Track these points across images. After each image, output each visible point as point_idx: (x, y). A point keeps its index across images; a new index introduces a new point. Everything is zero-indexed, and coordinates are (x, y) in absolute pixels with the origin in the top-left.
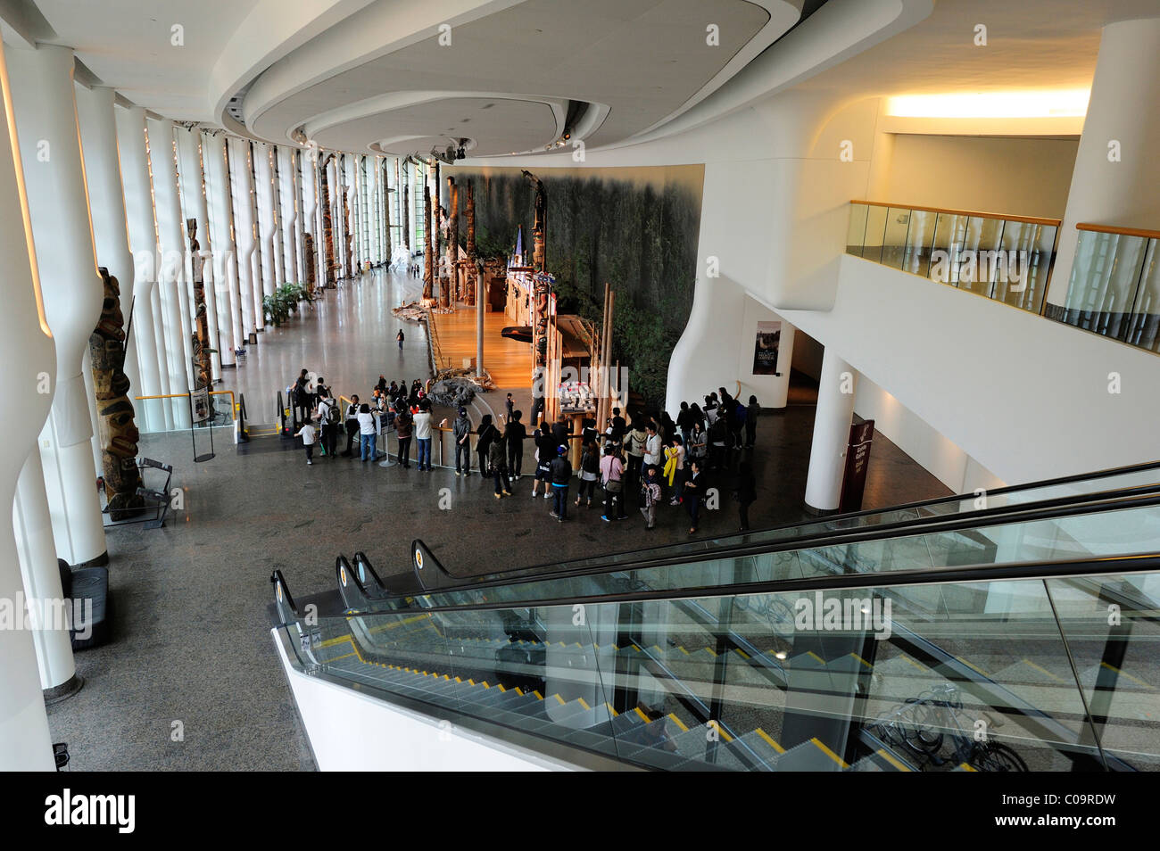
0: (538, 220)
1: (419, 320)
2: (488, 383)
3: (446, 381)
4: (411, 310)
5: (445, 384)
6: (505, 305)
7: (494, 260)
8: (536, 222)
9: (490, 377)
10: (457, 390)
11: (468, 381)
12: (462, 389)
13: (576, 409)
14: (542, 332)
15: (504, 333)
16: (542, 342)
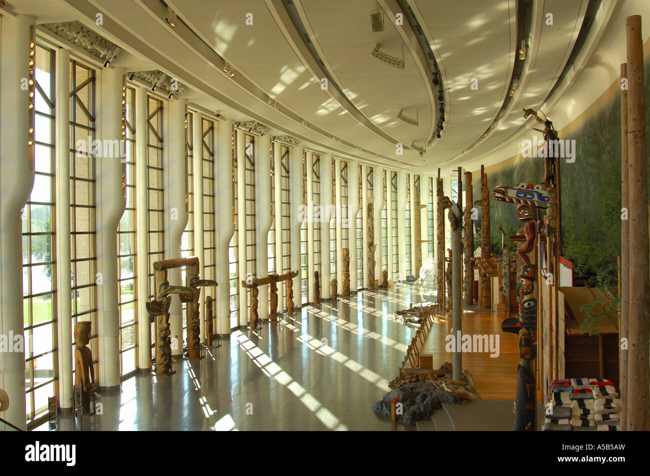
11: (436, 387)
12: (424, 398)
14: (526, 289)
15: (505, 326)
16: (526, 309)
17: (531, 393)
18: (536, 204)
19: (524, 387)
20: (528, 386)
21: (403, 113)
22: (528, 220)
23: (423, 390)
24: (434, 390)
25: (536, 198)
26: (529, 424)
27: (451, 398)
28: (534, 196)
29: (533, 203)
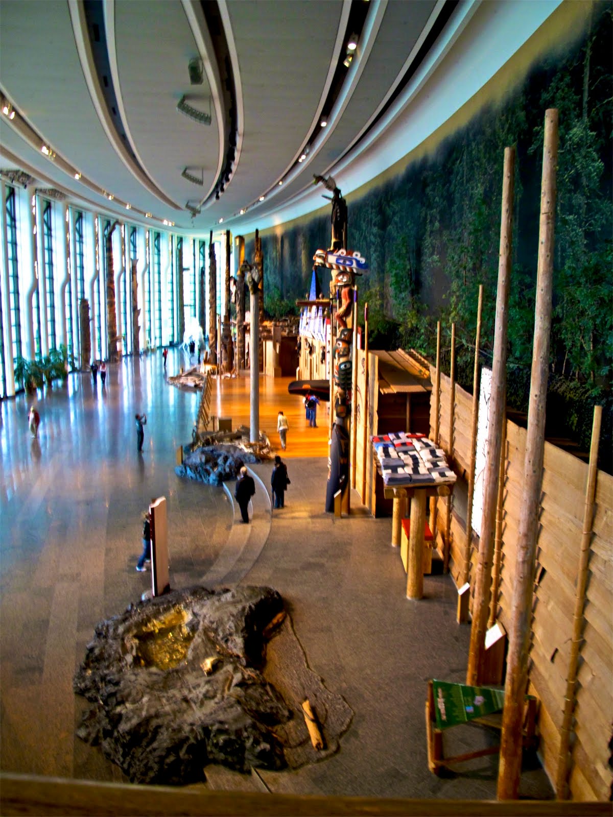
0: (336, 237)
1: (196, 386)
2: (265, 451)
3: (206, 449)
4: (190, 378)
5: (203, 452)
6: (298, 365)
7: (286, 320)
8: (333, 240)
9: (268, 442)
10: (220, 461)
11: (235, 448)
12: (226, 459)
13: (415, 477)
14: (343, 352)
15: (291, 389)
16: (343, 370)
17: (345, 449)
18: (355, 271)
19: (340, 445)
20: (342, 441)
21: (188, 171)
22: (345, 286)
23: (223, 452)
24: (235, 451)
25: (354, 265)
26: (343, 477)
27: (253, 458)
28: (352, 264)
29: (351, 269)
